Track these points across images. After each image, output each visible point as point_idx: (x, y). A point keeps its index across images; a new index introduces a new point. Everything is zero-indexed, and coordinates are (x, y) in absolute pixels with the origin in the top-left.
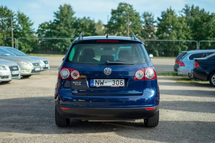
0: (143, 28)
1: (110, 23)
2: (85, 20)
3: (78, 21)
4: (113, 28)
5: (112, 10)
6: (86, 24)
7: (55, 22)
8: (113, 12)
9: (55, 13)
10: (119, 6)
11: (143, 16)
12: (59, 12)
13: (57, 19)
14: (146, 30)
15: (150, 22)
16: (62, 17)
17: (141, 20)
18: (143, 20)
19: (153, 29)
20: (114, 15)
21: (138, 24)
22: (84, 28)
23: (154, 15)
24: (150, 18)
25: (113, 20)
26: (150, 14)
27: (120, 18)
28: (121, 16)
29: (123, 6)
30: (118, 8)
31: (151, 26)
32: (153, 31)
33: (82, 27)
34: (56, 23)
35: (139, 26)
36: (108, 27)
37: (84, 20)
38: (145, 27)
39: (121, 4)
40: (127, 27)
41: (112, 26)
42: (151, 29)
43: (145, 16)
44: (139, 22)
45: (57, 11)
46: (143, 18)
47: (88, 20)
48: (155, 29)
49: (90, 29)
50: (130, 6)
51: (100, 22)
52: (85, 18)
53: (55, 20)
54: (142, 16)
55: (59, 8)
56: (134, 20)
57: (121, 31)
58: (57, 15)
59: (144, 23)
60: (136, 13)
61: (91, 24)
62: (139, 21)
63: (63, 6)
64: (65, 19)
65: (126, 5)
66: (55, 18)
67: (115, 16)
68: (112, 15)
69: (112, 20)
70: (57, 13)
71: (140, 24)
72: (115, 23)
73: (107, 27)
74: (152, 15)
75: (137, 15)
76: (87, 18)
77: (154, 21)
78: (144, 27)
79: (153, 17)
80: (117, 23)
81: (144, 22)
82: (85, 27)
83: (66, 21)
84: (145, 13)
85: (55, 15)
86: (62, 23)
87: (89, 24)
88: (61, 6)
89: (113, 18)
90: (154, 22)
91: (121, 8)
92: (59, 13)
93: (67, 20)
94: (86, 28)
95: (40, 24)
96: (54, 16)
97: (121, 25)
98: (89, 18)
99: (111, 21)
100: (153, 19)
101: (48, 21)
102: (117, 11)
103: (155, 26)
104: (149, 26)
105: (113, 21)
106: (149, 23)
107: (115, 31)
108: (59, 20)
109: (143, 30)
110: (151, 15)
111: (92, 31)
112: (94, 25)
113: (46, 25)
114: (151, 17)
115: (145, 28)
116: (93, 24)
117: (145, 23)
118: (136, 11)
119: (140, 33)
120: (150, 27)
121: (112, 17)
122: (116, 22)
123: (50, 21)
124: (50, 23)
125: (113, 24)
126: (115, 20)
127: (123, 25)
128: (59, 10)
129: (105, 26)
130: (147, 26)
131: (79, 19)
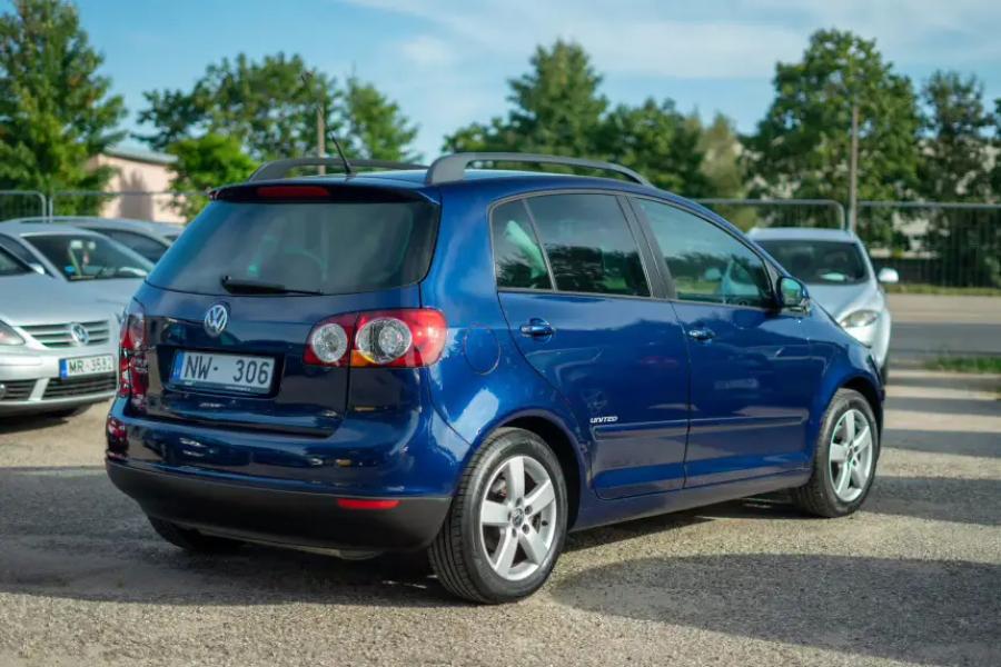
0: (929, 151)
1: (770, 127)
2: (651, 115)
3: (619, 122)
4: (784, 152)
5: (779, 67)
6: (657, 134)
7: (517, 124)
8: (785, 76)
9: (516, 85)
10: (814, 48)
11: (930, 96)
12: (531, 80)
13: (523, 113)
14: (941, 162)
15: (964, 123)
16: (545, 103)
17: (918, 113)
18: (929, 111)
19: (978, 154)
20: (789, 88)
21: (906, 133)
22: (646, 153)
23: (982, 88)
24: (963, 101)
25: (786, 111)
26: (963, 82)
27: (817, 106)
28: (821, 97)
29: (829, 46)
30: (810, 58)
31: (969, 142)
32: (976, 166)
33: (638, 148)
34: (519, 131)
35: (907, 141)
36: (758, 149)
37: (647, 117)
38: (941, 146)
39: (820, 38)
40: (847, 144)
41: (779, 140)
42: (966, 155)
43: (938, 92)
44: (908, 125)
45: (525, 77)
46: (929, 103)
47: (667, 112)
48: (986, 157)
49: (674, 156)
50: (862, 46)
51: (721, 125)
52: (650, 105)
53: (515, 117)
54: (924, 94)
55: (534, 62)
56: (883, 112)
57: (819, 167)
58: (524, 93)
59: (931, 127)
60: (893, 78)
61: (680, 131)
62: (911, 117)
63: (550, 51)
64: (560, 111)
65: (843, 41)
66: (515, 107)
67: (792, 97)
68: (779, 89)
69: (778, 114)
70: (525, 82)
71: (913, 132)
72: (794, 126)
73: (753, 147)
74: (976, 89)
75: (900, 89)
76: (659, 104)
77: (983, 115)
78: (931, 143)
79: (978, 96)
80: (802, 129)
81: (932, 121)
82: (651, 147)
83: (563, 121)
84: (938, 78)
85: (515, 94)
86: (548, 128)
87: (669, 135)
88: (541, 51)
89: (782, 105)
90: (982, 123)
91: (822, 57)
92: (531, 85)
93: (569, 117)
94: (654, 153)
95: (452, 133)
96: (511, 99)
97: (823, 135)
98: (669, 104)
99: (776, 119)
100: (979, 108)
101: (486, 121)
102: (802, 68)
103: (985, 142)
104: (956, 141)
105: (784, 122)
106: (956, 125)
107: (792, 166)
108: (532, 115)
109: (929, 158)
110: (967, 90)
111: (683, 168)
112: (694, 137)
113: (478, 138)
114: (971, 96)
115: (936, 149)
116: (689, 131)
117: (939, 127)
118: (893, 72)
119: (914, 177)
120: (962, 143)
121: (779, 102)
122: (798, 122)
123: (496, 123)
124: (493, 132)
125: (780, 131)
126: (790, 113)
127: (831, 137)
128: (531, 70)
129: (747, 142)
130: (949, 142)
131: (621, 110)
